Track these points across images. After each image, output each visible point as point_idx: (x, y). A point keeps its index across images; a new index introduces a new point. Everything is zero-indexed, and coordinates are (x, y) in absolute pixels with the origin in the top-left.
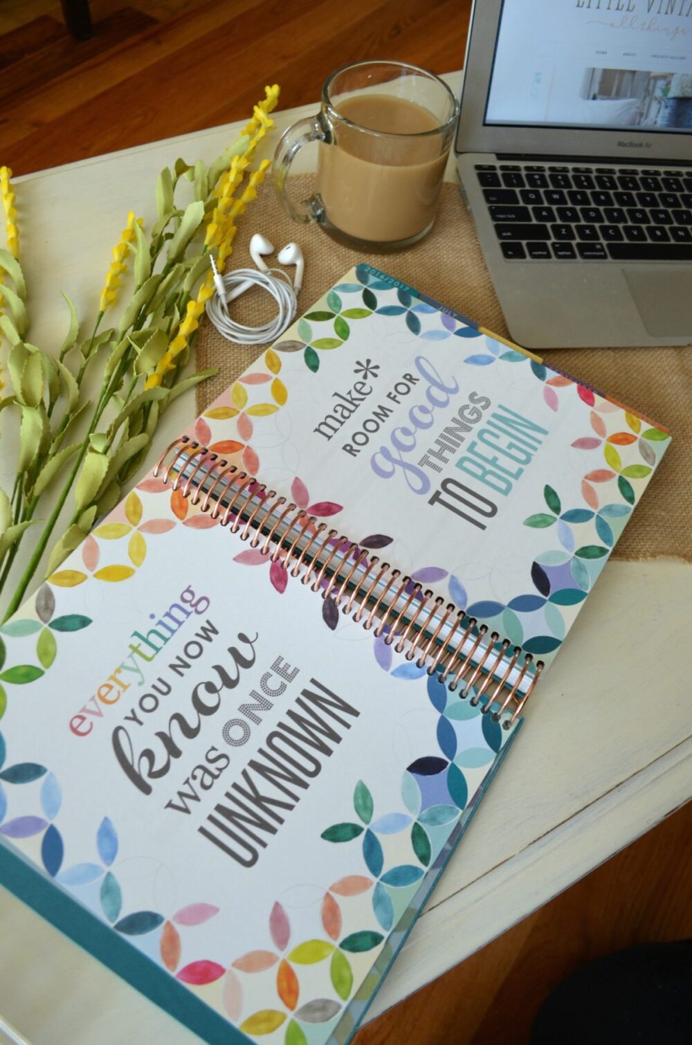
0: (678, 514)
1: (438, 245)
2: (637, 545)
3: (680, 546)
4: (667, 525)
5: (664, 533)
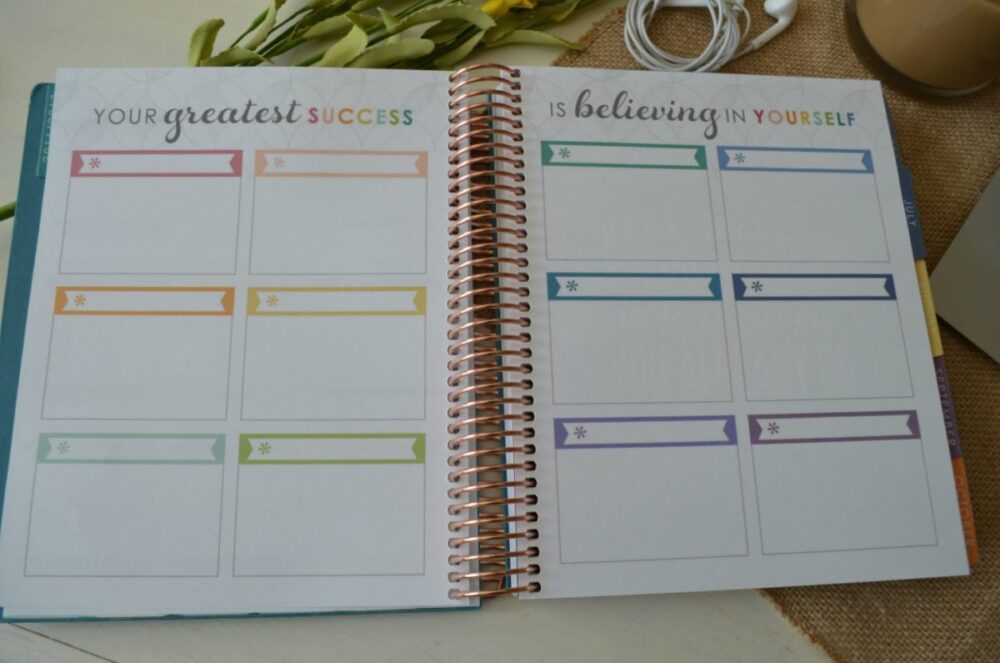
0: (898, 626)
1: (958, 120)
2: (812, 612)
4: (872, 625)
5: (858, 629)
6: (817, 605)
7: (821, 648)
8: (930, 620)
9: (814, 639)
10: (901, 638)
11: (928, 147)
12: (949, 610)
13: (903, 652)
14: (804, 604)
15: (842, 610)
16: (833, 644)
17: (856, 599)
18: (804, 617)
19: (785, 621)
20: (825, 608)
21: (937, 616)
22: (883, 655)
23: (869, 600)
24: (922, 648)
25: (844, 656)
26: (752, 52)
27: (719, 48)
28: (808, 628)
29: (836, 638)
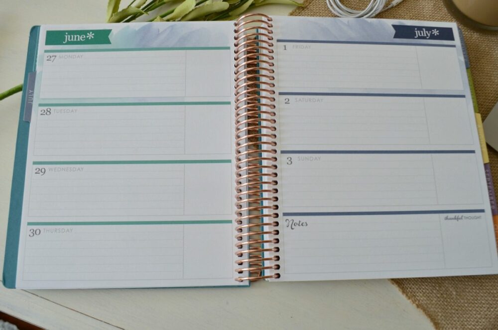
0: (462, 301)
2: (418, 293)
3: (441, 317)
4: (449, 300)
5: (441, 302)
6: (420, 289)
7: (422, 311)
8: (479, 298)
9: (418, 306)
10: (463, 307)
11: (483, 56)
12: (489, 294)
13: (464, 314)
14: (414, 289)
15: (433, 292)
16: (428, 309)
17: (441, 287)
18: (414, 295)
19: (404, 297)
20: (424, 291)
21: (482, 297)
22: (454, 316)
23: (447, 288)
24: (474, 312)
25: (433, 315)
26: (392, 7)
27: (375, 5)
28: (416, 301)
29: (429, 306)
